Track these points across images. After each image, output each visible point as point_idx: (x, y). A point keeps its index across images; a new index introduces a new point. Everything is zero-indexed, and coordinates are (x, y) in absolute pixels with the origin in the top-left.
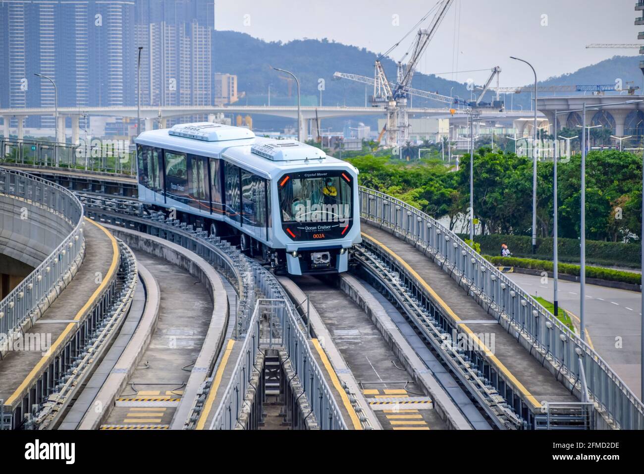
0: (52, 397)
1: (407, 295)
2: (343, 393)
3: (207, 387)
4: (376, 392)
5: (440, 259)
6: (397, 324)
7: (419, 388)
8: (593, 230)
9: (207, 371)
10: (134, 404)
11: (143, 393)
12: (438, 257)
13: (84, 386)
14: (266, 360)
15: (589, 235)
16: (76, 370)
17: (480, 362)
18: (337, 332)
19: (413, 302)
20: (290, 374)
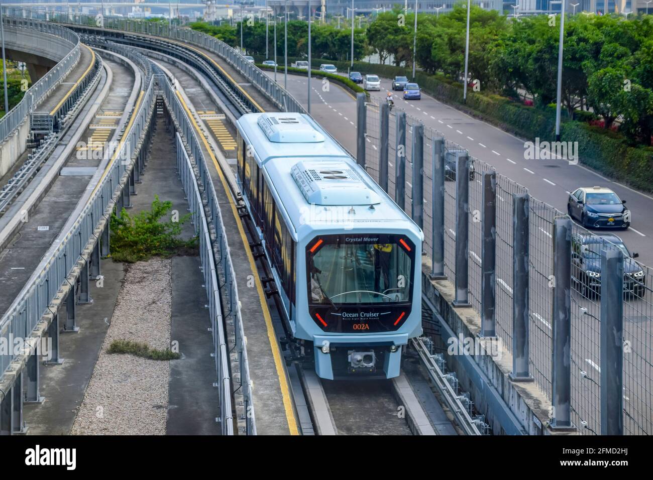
0: (69, 113)
1: (215, 75)
2: (189, 112)
3: (133, 110)
4: (203, 112)
5: (228, 60)
6: (211, 86)
7: (220, 111)
8: (290, 52)
9: (133, 104)
10: (102, 117)
11: (106, 113)
12: (227, 59)
13: (82, 110)
14: (157, 99)
15: (288, 55)
16: (78, 103)
17: (244, 100)
18: (187, 90)
19: (218, 77)
20: (167, 104)
